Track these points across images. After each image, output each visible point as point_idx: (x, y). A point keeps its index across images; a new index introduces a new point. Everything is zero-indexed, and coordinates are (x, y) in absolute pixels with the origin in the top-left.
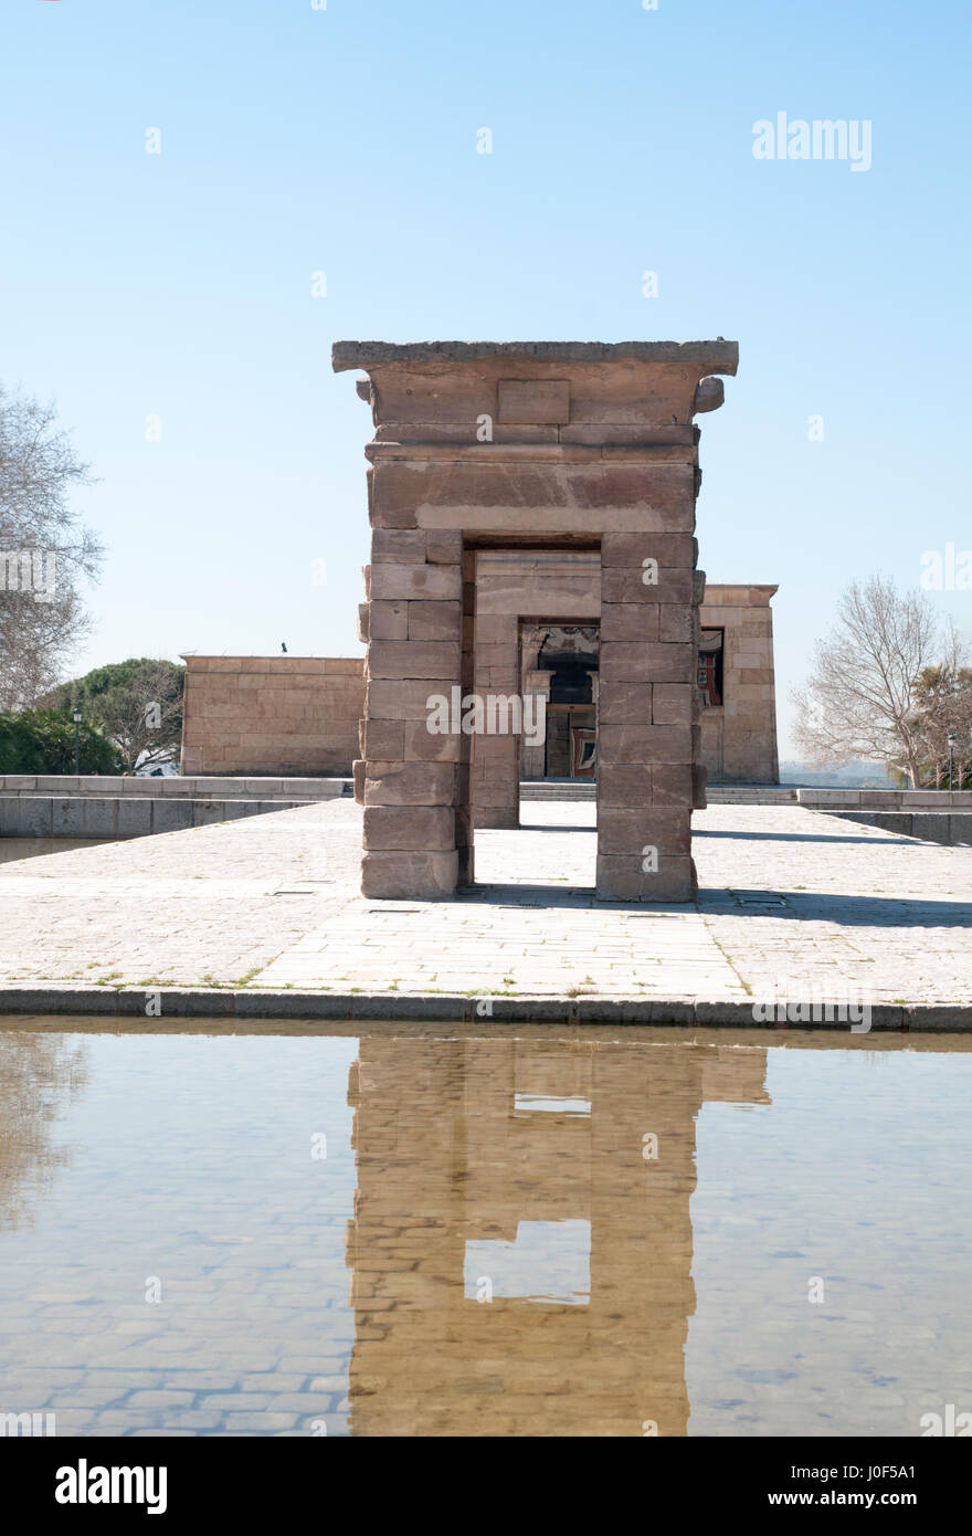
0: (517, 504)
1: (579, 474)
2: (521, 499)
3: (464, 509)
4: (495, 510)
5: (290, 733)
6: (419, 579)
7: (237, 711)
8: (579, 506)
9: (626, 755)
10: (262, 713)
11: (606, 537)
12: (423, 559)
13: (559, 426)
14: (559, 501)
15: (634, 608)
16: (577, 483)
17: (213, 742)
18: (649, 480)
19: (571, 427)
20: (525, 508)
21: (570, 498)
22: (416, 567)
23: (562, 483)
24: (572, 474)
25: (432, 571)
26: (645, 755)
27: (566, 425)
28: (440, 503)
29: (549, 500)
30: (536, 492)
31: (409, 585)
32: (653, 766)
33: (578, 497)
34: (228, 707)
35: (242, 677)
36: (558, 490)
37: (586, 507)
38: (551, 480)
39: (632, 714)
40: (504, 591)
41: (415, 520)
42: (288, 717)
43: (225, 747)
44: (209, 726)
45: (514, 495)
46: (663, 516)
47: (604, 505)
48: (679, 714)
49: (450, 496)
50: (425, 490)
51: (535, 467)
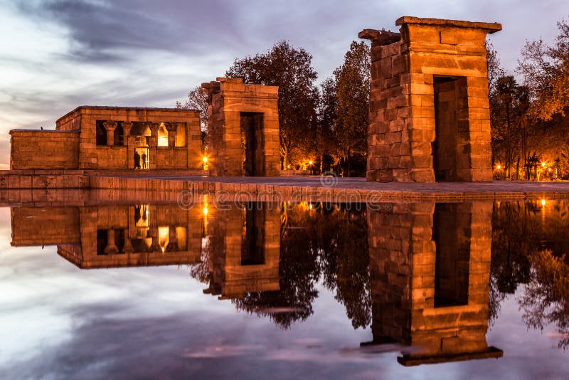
1: (461, 59)
3: (434, 68)
4: (441, 68)
7: (31, 149)
9: (476, 140)
10: (40, 149)
11: (469, 79)
12: (424, 82)
14: (456, 67)
15: (475, 98)
16: (460, 62)
18: (478, 61)
20: (448, 68)
22: (423, 85)
23: (456, 62)
25: (426, 86)
26: (481, 140)
27: (457, 45)
28: (427, 66)
29: (454, 67)
30: (450, 64)
32: (483, 143)
33: (461, 66)
34: (28, 147)
35: (32, 138)
36: (456, 64)
37: (463, 69)
38: (454, 60)
39: (477, 128)
40: (236, 104)
41: (421, 71)
42: (49, 151)
43: (27, 161)
44: (21, 154)
45: (445, 65)
46: (481, 73)
47: (467, 68)
48: (487, 128)
49: (430, 64)
50: (423, 62)
51: (450, 57)
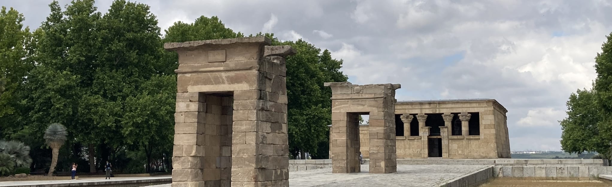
0: (212, 84)
1: (228, 75)
2: (214, 83)
3: (200, 86)
4: (207, 86)
6: (188, 106)
8: (228, 84)
9: (238, 153)
11: (234, 92)
12: (189, 100)
13: (223, 62)
14: (223, 83)
15: (241, 111)
16: (227, 77)
18: (246, 75)
19: (226, 62)
20: (215, 85)
21: (226, 82)
22: (187, 103)
23: (224, 78)
24: (226, 75)
25: (191, 103)
26: (243, 153)
27: (225, 62)
28: (193, 85)
29: (221, 83)
30: (218, 81)
31: (185, 108)
32: (246, 156)
33: (228, 81)
36: (223, 80)
37: (230, 84)
38: (221, 77)
39: (240, 142)
40: (343, 105)
41: (187, 90)
45: (212, 82)
46: (249, 85)
47: (234, 83)
48: (252, 141)
49: (196, 83)
50: (190, 81)
51: (217, 74)
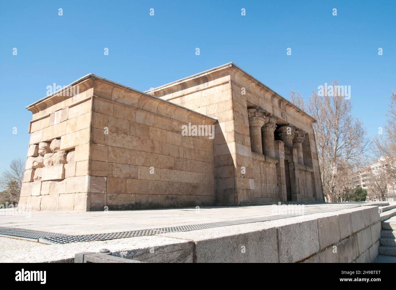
5: (171, 168)
7: (135, 143)
10: (153, 148)
17: (116, 173)
34: (128, 138)
35: (139, 113)
42: (169, 155)
43: (126, 178)
44: (112, 155)
